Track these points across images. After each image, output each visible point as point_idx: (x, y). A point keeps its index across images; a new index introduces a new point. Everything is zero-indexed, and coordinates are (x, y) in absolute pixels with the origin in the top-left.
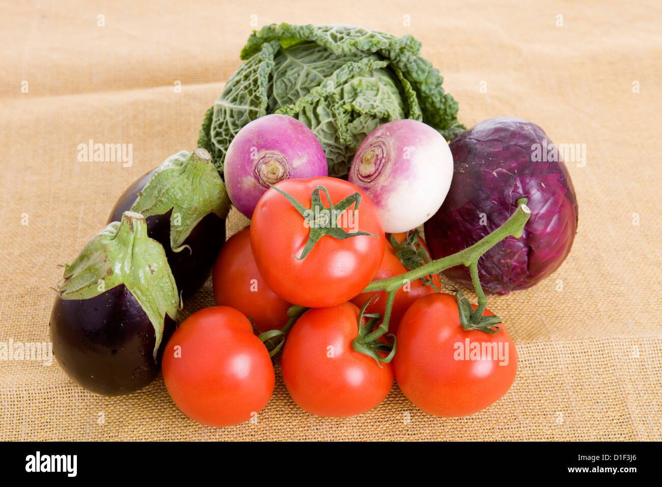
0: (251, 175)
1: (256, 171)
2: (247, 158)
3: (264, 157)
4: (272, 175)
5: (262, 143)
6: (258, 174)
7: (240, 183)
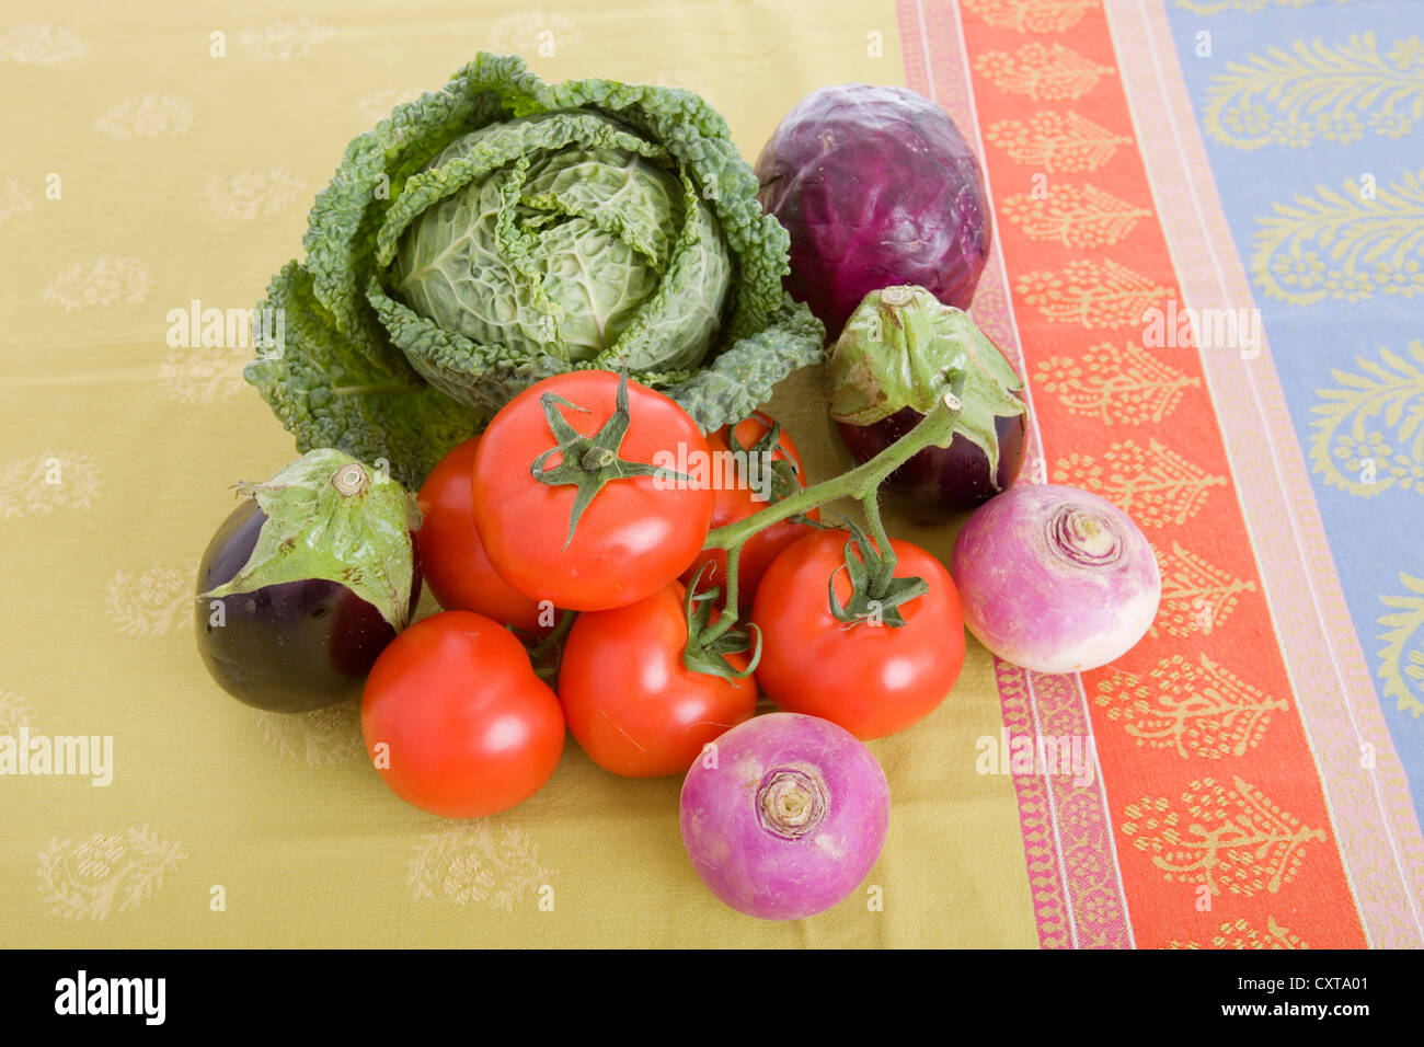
0: (765, 769)
1: (779, 774)
2: (791, 748)
3: (808, 777)
4: (784, 807)
5: (830, 764)
6: (774, 779)
7: (740, 756)
